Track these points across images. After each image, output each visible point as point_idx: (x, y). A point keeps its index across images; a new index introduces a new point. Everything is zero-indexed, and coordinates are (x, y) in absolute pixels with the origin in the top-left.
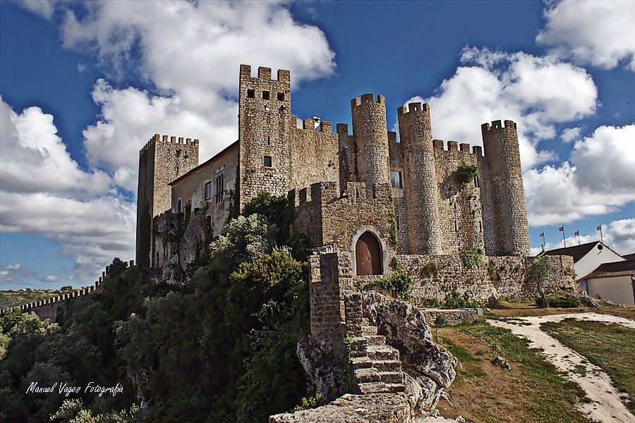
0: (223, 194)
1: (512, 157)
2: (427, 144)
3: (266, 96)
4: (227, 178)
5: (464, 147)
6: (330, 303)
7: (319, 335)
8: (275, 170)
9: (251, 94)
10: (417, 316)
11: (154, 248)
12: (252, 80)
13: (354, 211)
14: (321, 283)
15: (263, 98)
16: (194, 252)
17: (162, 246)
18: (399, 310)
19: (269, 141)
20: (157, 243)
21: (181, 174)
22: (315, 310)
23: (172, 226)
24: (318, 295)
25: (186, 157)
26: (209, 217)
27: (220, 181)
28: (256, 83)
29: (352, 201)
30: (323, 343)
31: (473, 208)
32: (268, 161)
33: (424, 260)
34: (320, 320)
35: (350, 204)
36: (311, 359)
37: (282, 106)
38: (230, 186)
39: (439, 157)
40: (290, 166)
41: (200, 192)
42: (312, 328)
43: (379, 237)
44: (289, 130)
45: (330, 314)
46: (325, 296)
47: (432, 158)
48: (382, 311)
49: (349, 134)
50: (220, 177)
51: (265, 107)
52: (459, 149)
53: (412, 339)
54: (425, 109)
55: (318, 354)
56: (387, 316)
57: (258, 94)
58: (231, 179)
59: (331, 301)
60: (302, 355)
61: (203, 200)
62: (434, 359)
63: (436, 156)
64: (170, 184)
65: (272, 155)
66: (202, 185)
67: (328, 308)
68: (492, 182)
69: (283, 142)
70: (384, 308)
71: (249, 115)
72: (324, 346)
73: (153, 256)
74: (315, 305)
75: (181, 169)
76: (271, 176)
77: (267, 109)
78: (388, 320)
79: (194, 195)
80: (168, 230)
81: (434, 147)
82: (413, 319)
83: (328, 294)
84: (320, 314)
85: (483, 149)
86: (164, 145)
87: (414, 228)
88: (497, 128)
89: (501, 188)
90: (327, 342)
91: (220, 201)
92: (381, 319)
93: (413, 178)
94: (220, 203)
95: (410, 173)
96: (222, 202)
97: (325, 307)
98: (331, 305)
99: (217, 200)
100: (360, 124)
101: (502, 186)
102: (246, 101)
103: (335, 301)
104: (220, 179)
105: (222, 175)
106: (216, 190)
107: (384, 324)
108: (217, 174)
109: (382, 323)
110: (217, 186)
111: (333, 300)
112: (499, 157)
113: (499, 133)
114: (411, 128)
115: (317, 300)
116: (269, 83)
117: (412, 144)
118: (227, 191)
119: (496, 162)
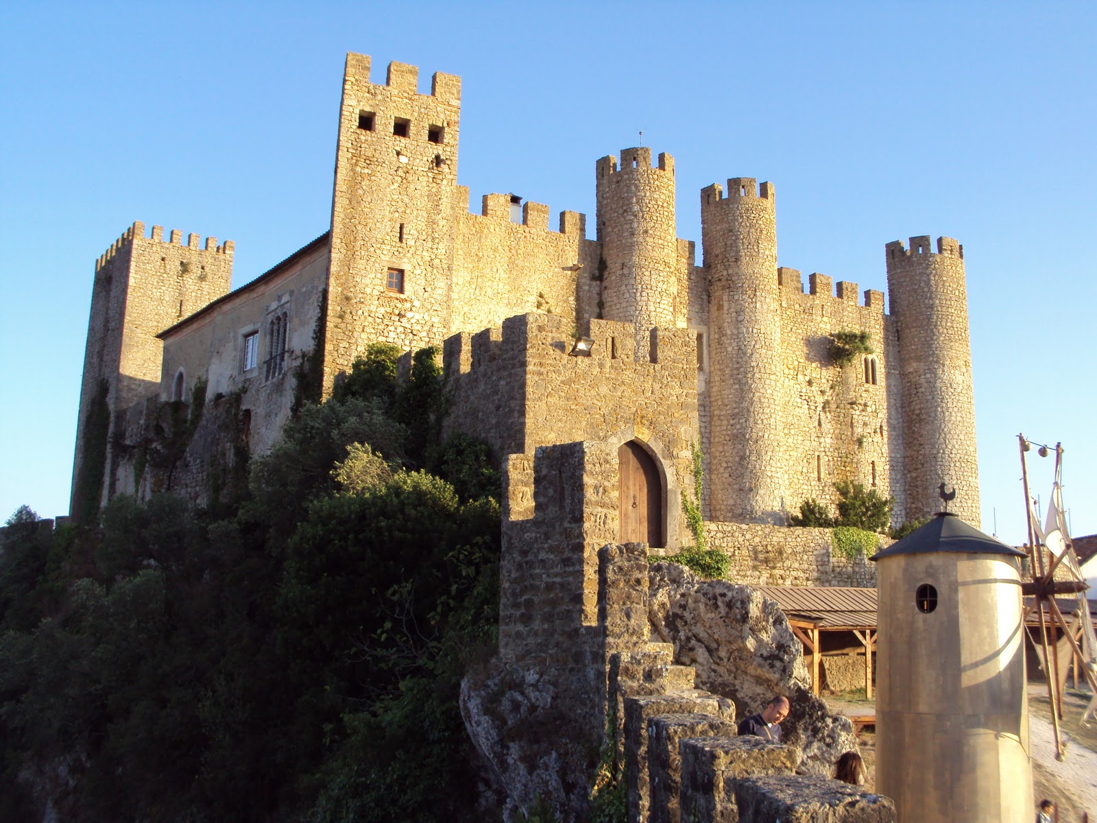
0: (282, 360)
2: (765, 273)
3: (401, 128)
4: (296, 321)
5: (846, 290)
6: (556, 575)
7: (520, 658)
8: (411, 302)
9: (366, 122)
10: (775, 623)
12: (371, 91)
13: (604, 390)
14: (535, 523)
15: (395, 134)
17: (132, 479)
18: (730, 605)
19: (401, 233)
20: (121, 472)
21: (190, 311)
22: (514, 594)
23: (159, 430)
24: (524, 553)
25: (202, 278)
26: (248, 412)
27: (279, 326)
28: (380, 97)
29: (601, 366)
30: (531, 677)
31: (859, 430)
32: (398, 278)
33: (748, 536)
34: (526, 619)
35: (596, 370)
36: (499, 720)
37: (438, 156)
38: (300, 340)
39: (789, 307)
40: (448, 296)
41: (229, 353)
42: (502, 642)
43: (660, 456)
44: (449, 211)
45: (553, 603)
46: (542, 555)
47: (775, 305)
48: (684, 607)
49: (587, 238)
50: (279, 319)
51: (398, 154)
52: (834, 294)
53: (759, 681)
54: (764, 194)
55: (516, 706)
56: (697, 619)
57: (384, 122)
58: (303, 323)
59: (558, 569)
60: (474, 705)
61: (235, 373)
62: (816, 731)
63: (784, 304)
64: (160, 336)
65: (406, 267)
66: (235, 338)
67: (550, 587)
68: (904, 376)
69: (433, 238)
70: (690, 600)
71: (358, 169)
72: (534, 685)
74: (515, 581)
75: (189, 306)
76: (401, 316)
77: (403, 159)
78: (699, 630)
79: (215, 361)
80: (148, 441)
81: (780, 283)
82: (764, 628)
83: (551, 550)
84: (529, 603)
85: (887, 298)
86: (154, 248)
87: (725, 465)
88: (920, 252)
89: (923, 390)
90: (541, 676)
91: (276, 375)
92: (680, 628)
93: (730, 349)
94: (275, 380)
95: (723, 338)
96: (281, 376)
97: (543, 585)
98: (558, 580)
99: (268, 372)
100: (616, 215)
101: (925, 385)
102: (354, 136)
103: (571, 569)
104: (279, 323)
105: (285, 314)
106: (268, 349)
107: (688, 639)
108: (273, 311)
109: (683, 638)
110: (272, 339)
111: (565, 565)
112: (921, 318)
113: (924, 265)
114: (730, 234)
115: (520, 567)
116: (410, 99)
117: (730, 271)
118: (292, 352)
119: (914, 329)
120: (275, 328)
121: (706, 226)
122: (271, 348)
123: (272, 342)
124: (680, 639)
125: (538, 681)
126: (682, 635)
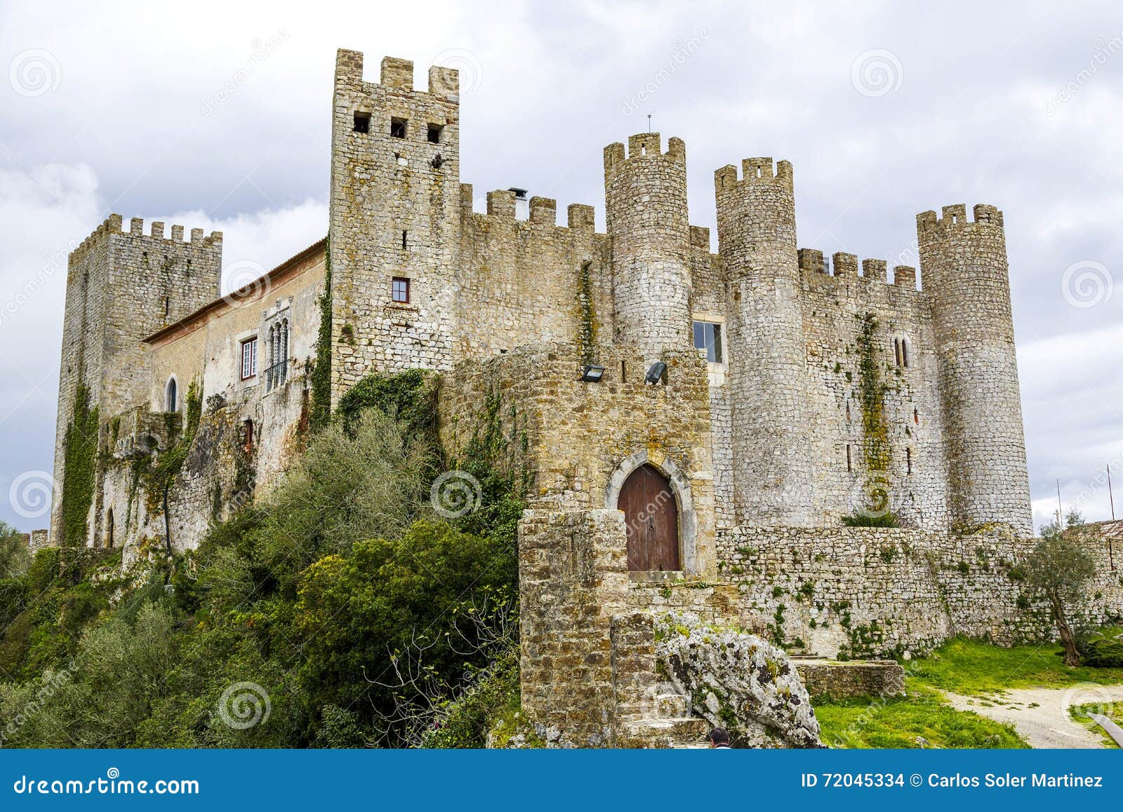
0: (285, 368)
1: (991, 295)
2: (784, 258)
3: (398, 128)
4: (298, 328)
5: (873, 268)
6: (572, 636)
7: (542, 715)
8: (417, 311)
9: (362, 123)
11: (100, 500)
12: (365, 90)
13: (616, 414)
15: (392, 134)
16: (207, 511)
17: (122, 494)
19: (404, 240)
20: (109, 485)
21: (176, 316)
22: (533, 652)
24: (541, 614)
25: (189, 274)
26: (250, 422)
27: (280, 332)
28: (375, 96)
30: (552, 732)
32: (402, 289)
34: (544, 678)
35: (608, 395)
37: (438, 157)
38: (303, 349)
39: (811, 290)
40: (455, 302)
41: (228, 361)
42: (524, 698)
45: (570, 662)
46: (560, 618)
49: (597, 231)
50: (279, 325)
51: (397, 156)
52: (860, 273)
54: (781, 174)
56: (707, 668)
57: (380, 123)
58: (306, 332)
61: (234, 380)
63: (806, 287)
65: (411, 275)
66: (232, 344)
67: (566, 648)
68: (940, 355)
69: (438, 244)
70: (700, 651)
71: (356, 175)
72: (556, 741)
73: (98, 519)
74: (535, 640)
75: (176, 304)
76: (408, 326)
77: (403, 162)
78: (710, 679)
79: (210, 366)
80: (140, 454)
81: (801, 266)
83: (566, 611)
84: (547, 663)
85: (918, 274)
86: (134, 243)
87: (747, 461)
88: (955, 222)
89: (961, 370)
90: (562, 732)
91: (279, 384)
92: (692, 678)
93: (749, 339)
94: (277, 389)
95: (742, 328)
96: (284, 386)
97: (560, 645)
98: (574, 640)
99: (270, 380)
100: (626, 205)
101: (962, 365)
102: (350, 139)
103: (585, 630)
104: (279, 330)
105: (285, 321)
106: (269, 357)
107: (700, 689)
108: (272, 317)
109: (695, 687)
110: (272, 346)
111: (580, 627)
112: (957, 293)
113: (959, 236)
114: (746, 218)
115: (538, 626)
116: (406, 97)
117: (748, 258)
118: (295, 361)
119: (949, 306)
120: (276, 334)
121: (720, 210)
122: (272, 355)
123: (272, 349)
124: (693, 689)
125: (559, 737)
126: (694, 685)
